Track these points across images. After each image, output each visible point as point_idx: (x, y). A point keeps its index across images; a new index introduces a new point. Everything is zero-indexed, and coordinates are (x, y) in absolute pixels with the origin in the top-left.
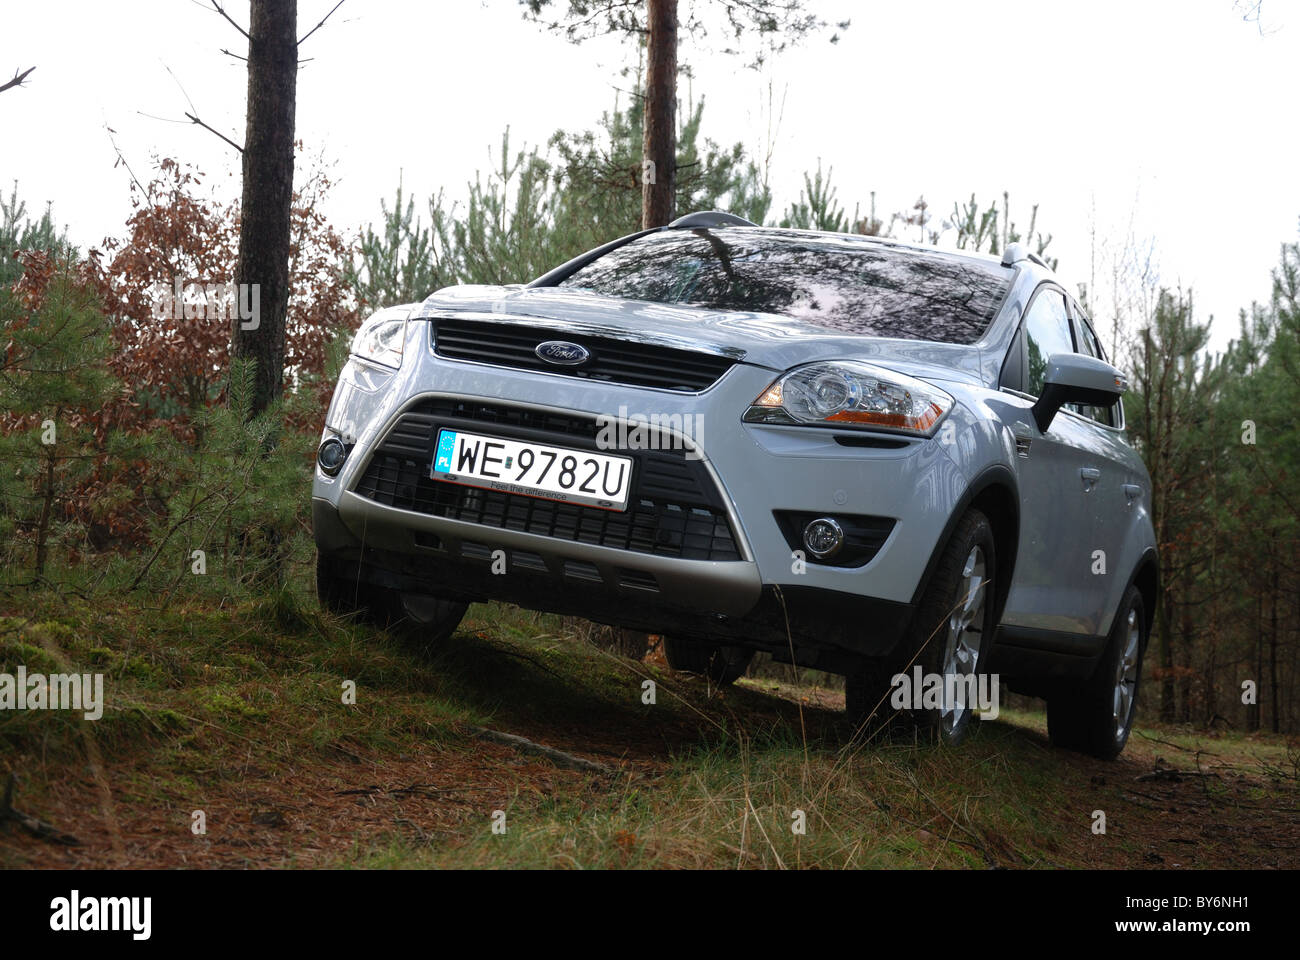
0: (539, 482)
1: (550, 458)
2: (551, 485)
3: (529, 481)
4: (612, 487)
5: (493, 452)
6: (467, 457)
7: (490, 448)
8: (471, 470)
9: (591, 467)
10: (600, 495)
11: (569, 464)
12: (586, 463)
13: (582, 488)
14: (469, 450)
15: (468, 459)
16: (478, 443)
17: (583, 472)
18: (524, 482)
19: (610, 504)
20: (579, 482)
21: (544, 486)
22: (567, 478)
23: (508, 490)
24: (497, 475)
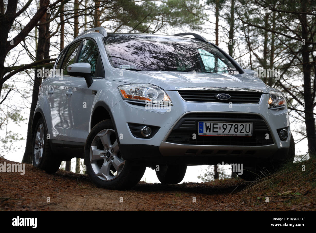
0: (229, 132)
1: (231, 126)
2: (232, 132)
3: (226, 132)
4: (248, 131)
5: (215, 126)
6: (208, 128)
7: (214, 125)
8: (210, 131)
9: (242, 126)
10: (245, 133)
11: (236, 126)
12: (241, 125)
13: (240, 132)
14: (208, 126)
15: (208, 129)
16: (211, 124)
17: (240, 128)
18: (225, 133)
19: (248, 135)
20: (239, 131)
21: (230, 133)
22: (236, 130)
23: (222, 135)
24: (217, 132)
